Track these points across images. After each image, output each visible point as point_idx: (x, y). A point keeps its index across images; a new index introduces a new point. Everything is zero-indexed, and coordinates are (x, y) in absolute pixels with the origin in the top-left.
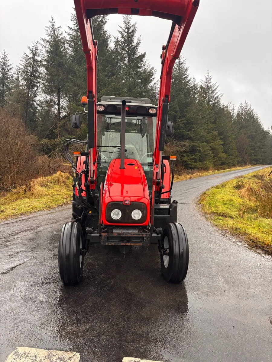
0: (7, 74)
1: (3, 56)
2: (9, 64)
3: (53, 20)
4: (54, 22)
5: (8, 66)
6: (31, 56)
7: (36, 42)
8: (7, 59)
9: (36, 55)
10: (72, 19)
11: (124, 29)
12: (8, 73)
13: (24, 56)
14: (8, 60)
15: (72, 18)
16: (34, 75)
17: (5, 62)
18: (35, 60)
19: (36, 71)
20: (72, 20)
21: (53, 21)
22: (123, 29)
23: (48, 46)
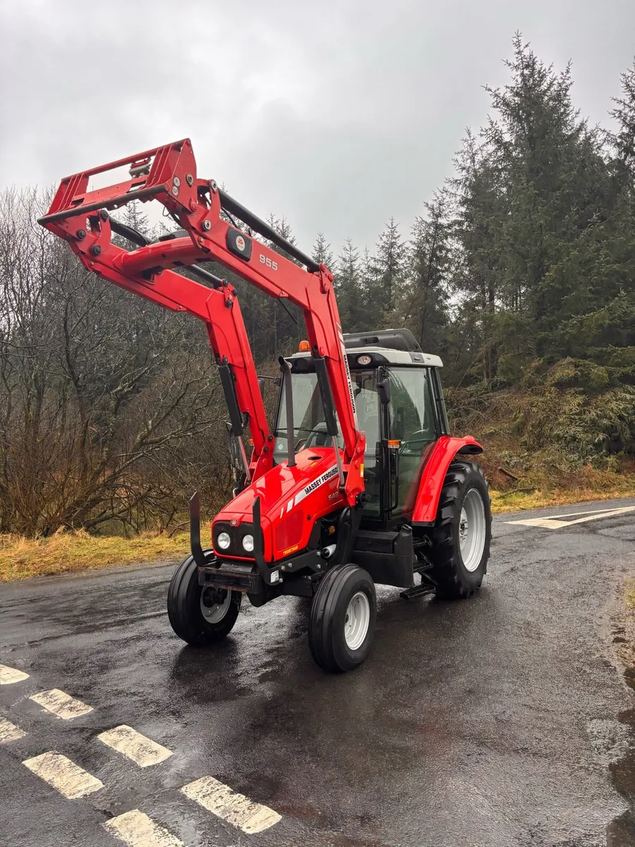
0: (397, 263)
1: (390, 230)
2: (399, 243)
3: (469, 134)
4: (472, 138)
5: (399, 247)
6: (429, 220)
7: (441, 189)
8: (396, 235)
9: (441, 216)
10: (483, 133)
11: (627, 102)
12: (398, 260)
13: (416, 223)
14: (399, 236)
15: (482, 130)
16: (437, 257)
17: (394, 240)
18: (438, 227)
19: (441, 248)
20: (481, 135)
21: (470, 137)
22: (625, 104)
23: (461, 192)
